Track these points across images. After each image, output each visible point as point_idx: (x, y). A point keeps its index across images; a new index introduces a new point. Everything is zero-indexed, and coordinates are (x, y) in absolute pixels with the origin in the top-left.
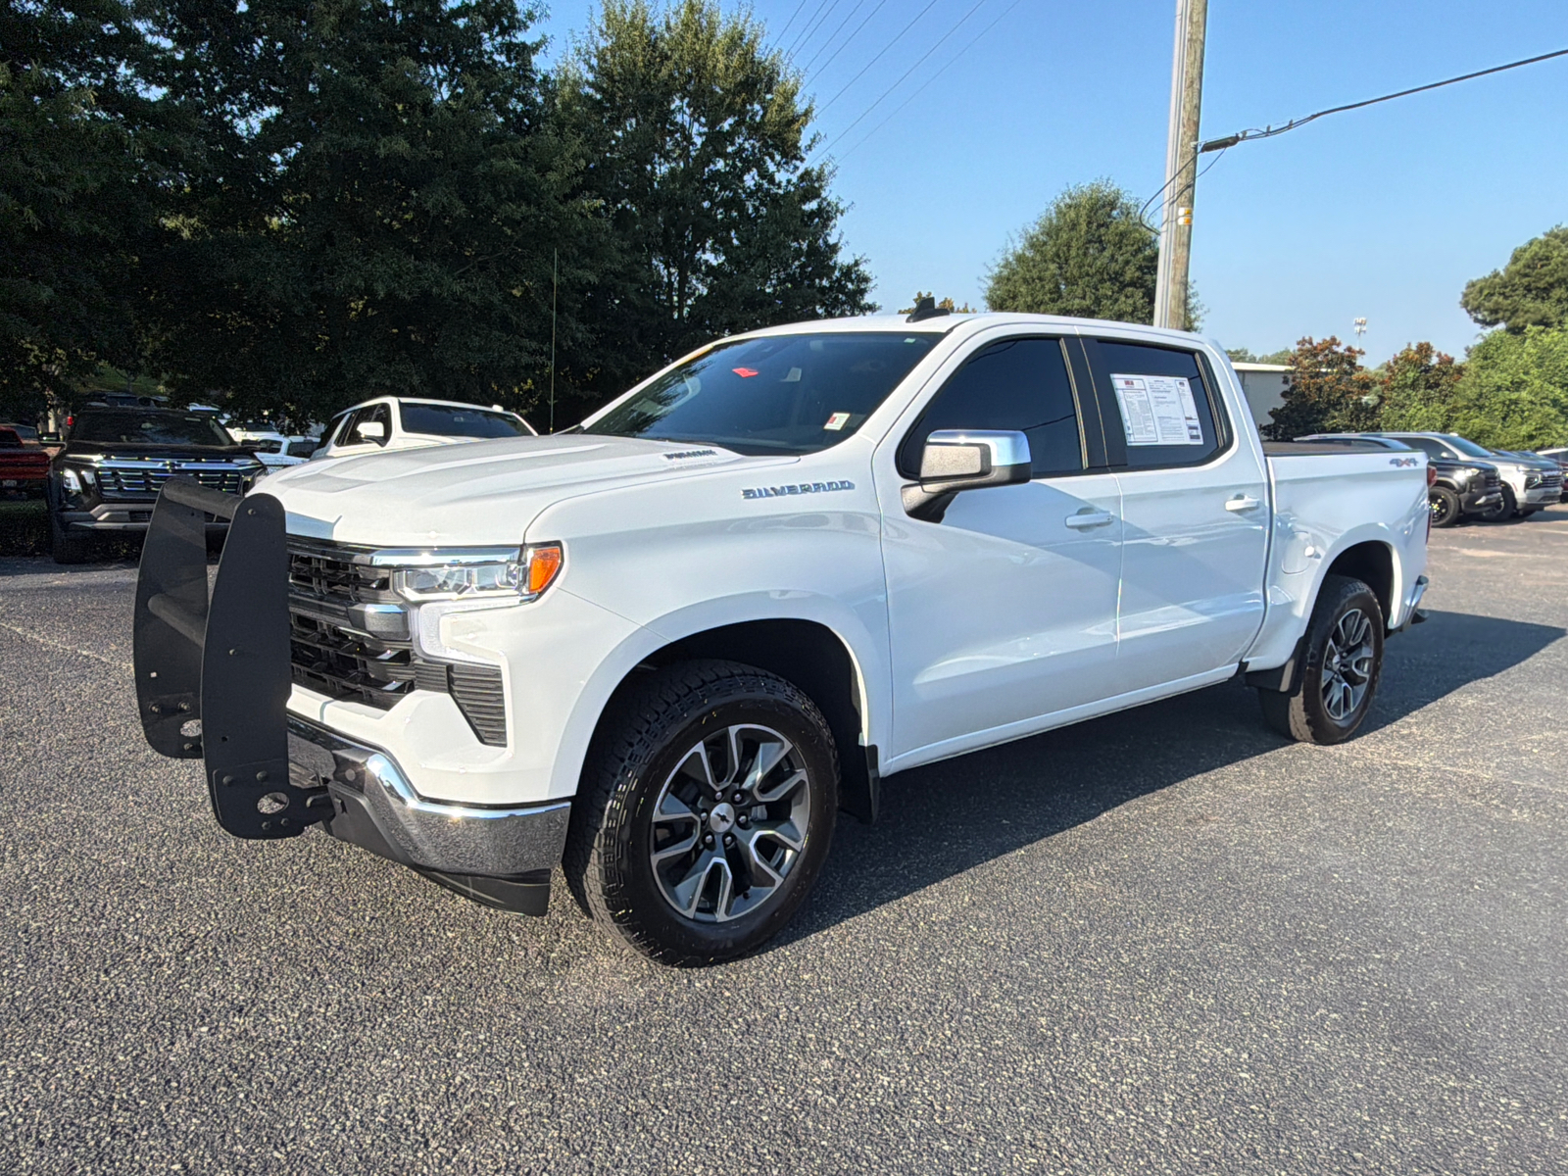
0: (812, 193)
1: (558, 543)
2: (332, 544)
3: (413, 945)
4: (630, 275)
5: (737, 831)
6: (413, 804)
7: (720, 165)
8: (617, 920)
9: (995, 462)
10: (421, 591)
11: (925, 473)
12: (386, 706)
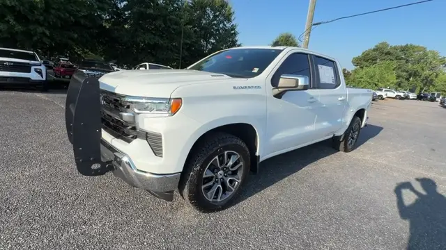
0: (233, 29)
1: (181, 99)
2: (115, 94)
3: (137, 201)
4: (196, 42)
5: (224, 178)
6: (135, 171)
7: (215, 22)
8: (192, 203)
9: (300, 84)
10: (140, 110)
11: (279, 85)
12: (129, 141)
